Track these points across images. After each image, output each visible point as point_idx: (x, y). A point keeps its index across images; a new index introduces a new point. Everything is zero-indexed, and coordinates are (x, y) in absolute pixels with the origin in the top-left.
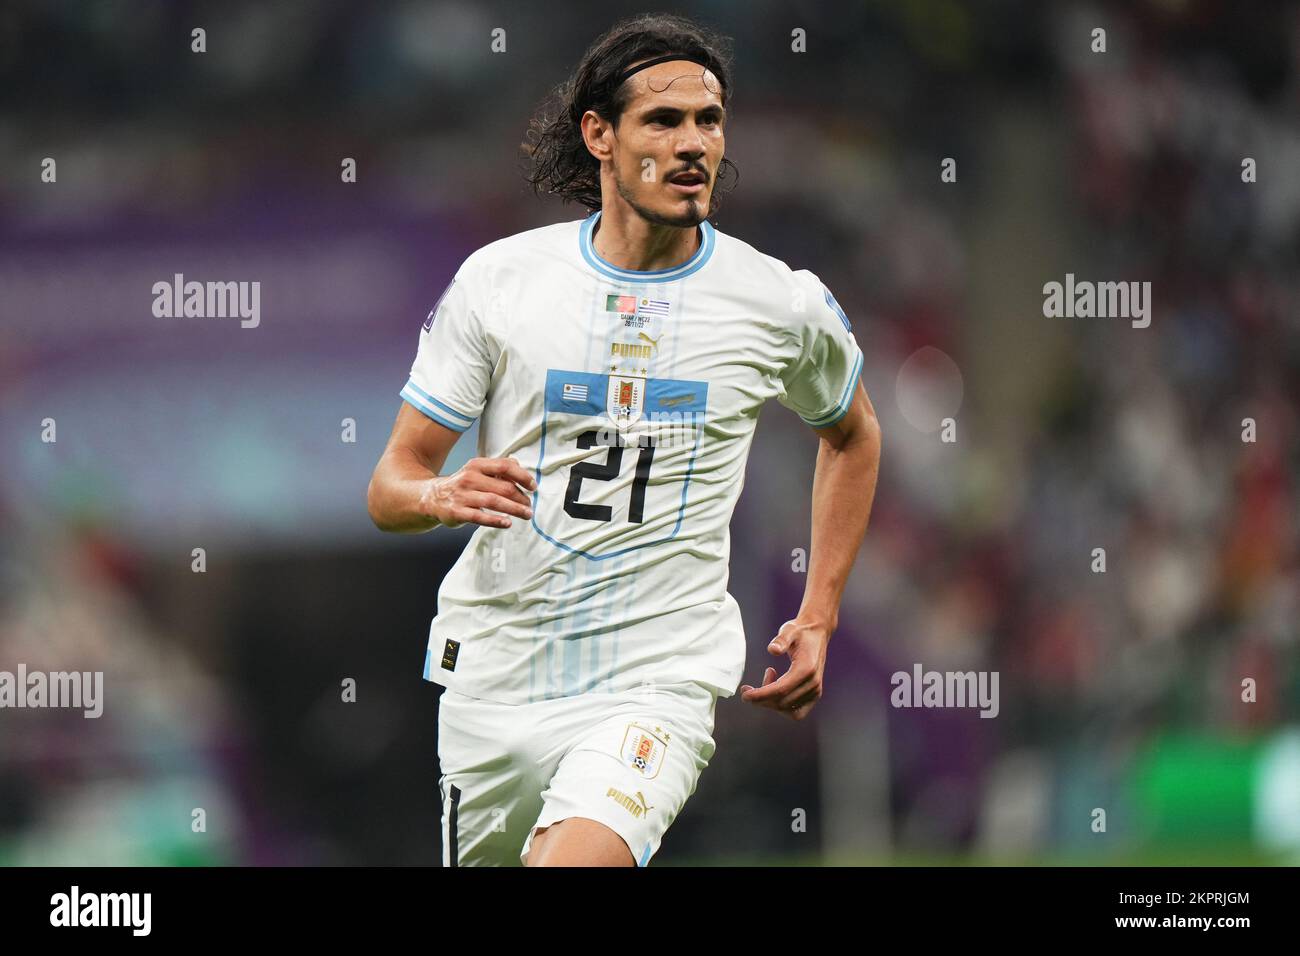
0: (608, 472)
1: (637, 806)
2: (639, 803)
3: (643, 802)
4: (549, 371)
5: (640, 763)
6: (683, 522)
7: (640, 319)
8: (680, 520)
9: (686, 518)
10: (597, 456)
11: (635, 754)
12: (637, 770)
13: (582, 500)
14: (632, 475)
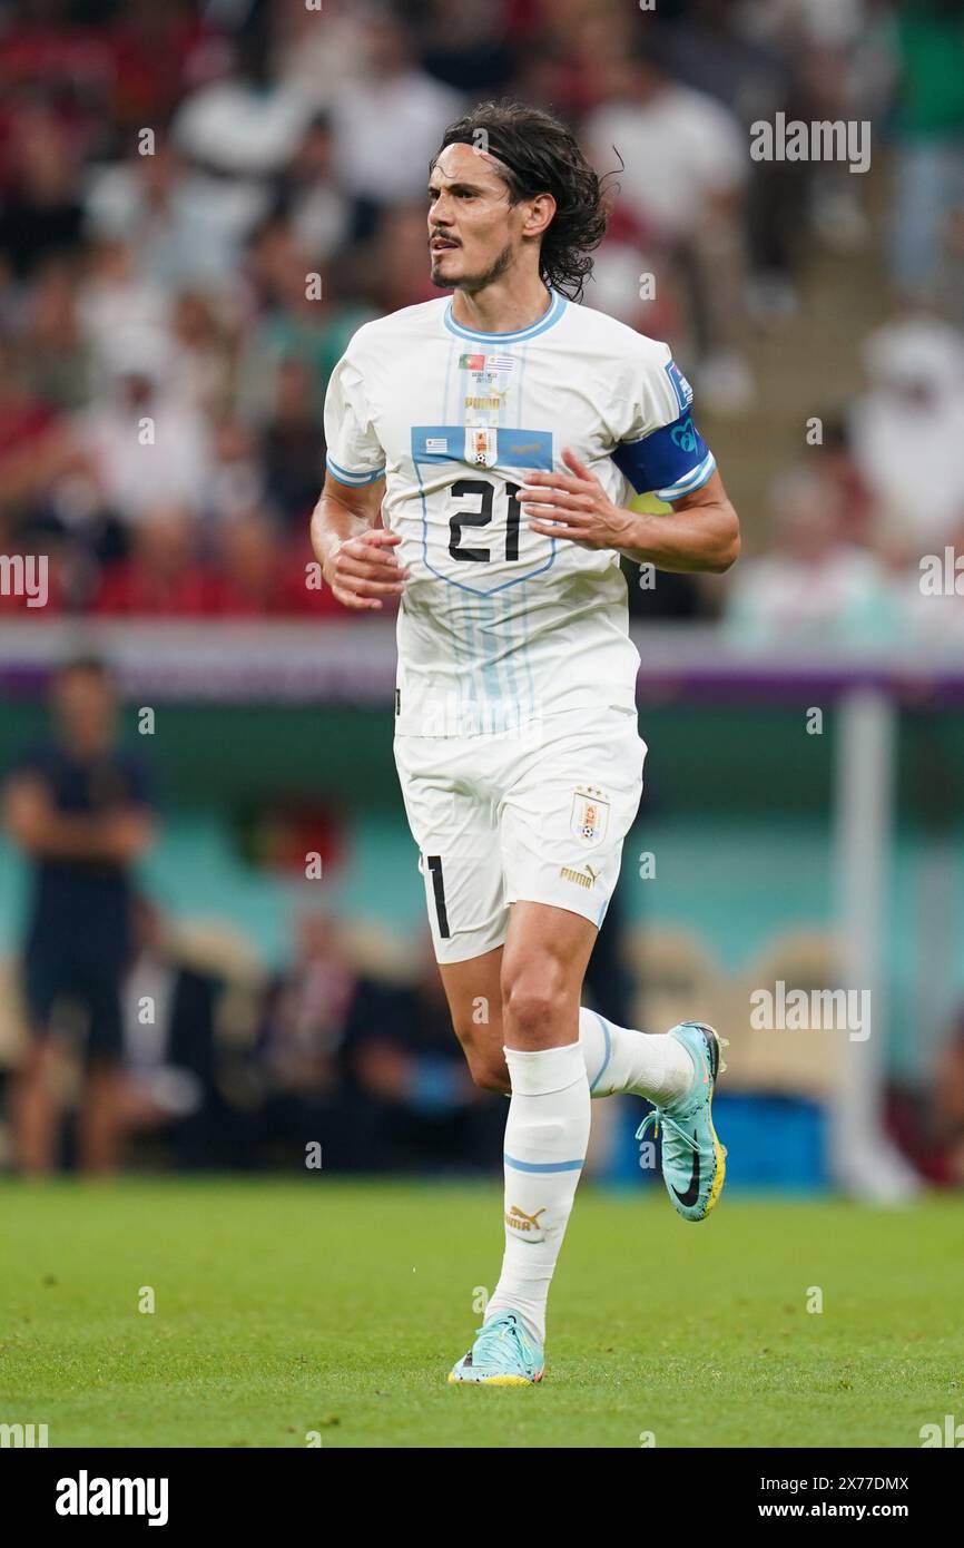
0: (483, 519)
1: (588, 880)
2: (588, 874)
3: (592, 873)
4: (413, 429)
5: (588, 832)
6: (556, 556)
7: (489, 375)
8: (553, 555)
9: (560, 552)
10: (472, 503)
11: (582, 824)
12: (586, 840)
13: (462, 545)
14: (505, 516)
